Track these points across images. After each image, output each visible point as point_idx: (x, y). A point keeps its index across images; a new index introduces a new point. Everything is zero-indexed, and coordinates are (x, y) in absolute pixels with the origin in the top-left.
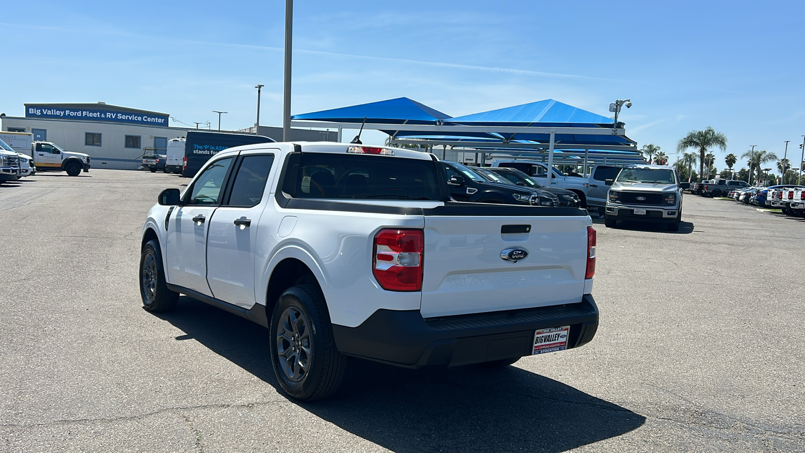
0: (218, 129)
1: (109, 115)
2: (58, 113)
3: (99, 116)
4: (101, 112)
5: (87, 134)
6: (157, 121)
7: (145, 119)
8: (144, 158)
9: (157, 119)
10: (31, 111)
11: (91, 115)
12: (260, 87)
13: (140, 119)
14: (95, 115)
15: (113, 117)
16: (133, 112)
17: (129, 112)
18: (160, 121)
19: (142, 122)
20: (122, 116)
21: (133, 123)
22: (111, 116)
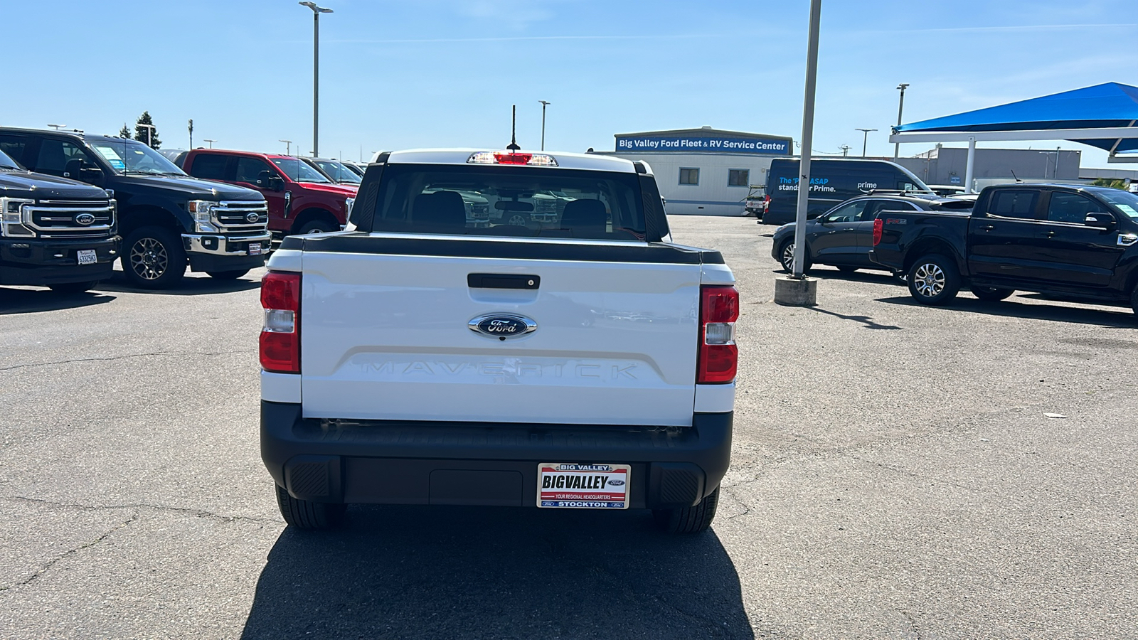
0: (862, 156)
1: (712, 143)
2: (652, 144)
3: (700, 145)
4: (705, 139)
5: (682, 170)
6: (774, 148)
7: (759, 145)
8: (748, 199)
9: (774, 145)
10: (622, 143)
11: (691, 144)
12: (903, 87)
13: (752, 146)
14: (696, 144)
15: (718, 146)
16: (743, 137)
17: (738, 137)
18: (779, 147)
19: (755, 151)
20: (729, 143)
21: (743, 152)
22: (716, 145)
